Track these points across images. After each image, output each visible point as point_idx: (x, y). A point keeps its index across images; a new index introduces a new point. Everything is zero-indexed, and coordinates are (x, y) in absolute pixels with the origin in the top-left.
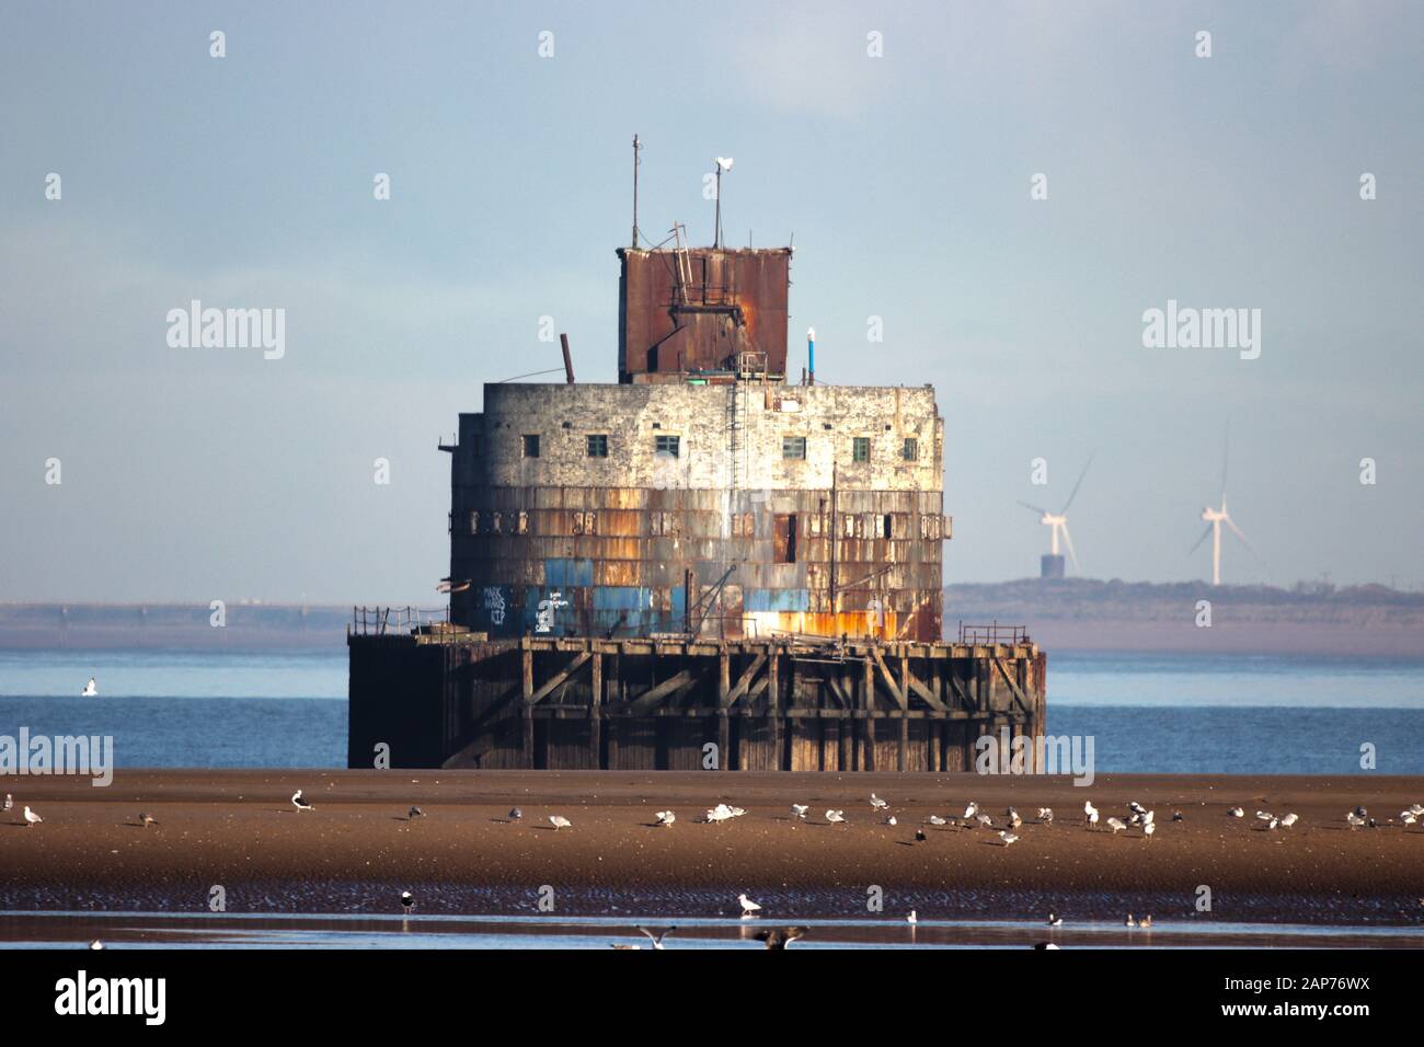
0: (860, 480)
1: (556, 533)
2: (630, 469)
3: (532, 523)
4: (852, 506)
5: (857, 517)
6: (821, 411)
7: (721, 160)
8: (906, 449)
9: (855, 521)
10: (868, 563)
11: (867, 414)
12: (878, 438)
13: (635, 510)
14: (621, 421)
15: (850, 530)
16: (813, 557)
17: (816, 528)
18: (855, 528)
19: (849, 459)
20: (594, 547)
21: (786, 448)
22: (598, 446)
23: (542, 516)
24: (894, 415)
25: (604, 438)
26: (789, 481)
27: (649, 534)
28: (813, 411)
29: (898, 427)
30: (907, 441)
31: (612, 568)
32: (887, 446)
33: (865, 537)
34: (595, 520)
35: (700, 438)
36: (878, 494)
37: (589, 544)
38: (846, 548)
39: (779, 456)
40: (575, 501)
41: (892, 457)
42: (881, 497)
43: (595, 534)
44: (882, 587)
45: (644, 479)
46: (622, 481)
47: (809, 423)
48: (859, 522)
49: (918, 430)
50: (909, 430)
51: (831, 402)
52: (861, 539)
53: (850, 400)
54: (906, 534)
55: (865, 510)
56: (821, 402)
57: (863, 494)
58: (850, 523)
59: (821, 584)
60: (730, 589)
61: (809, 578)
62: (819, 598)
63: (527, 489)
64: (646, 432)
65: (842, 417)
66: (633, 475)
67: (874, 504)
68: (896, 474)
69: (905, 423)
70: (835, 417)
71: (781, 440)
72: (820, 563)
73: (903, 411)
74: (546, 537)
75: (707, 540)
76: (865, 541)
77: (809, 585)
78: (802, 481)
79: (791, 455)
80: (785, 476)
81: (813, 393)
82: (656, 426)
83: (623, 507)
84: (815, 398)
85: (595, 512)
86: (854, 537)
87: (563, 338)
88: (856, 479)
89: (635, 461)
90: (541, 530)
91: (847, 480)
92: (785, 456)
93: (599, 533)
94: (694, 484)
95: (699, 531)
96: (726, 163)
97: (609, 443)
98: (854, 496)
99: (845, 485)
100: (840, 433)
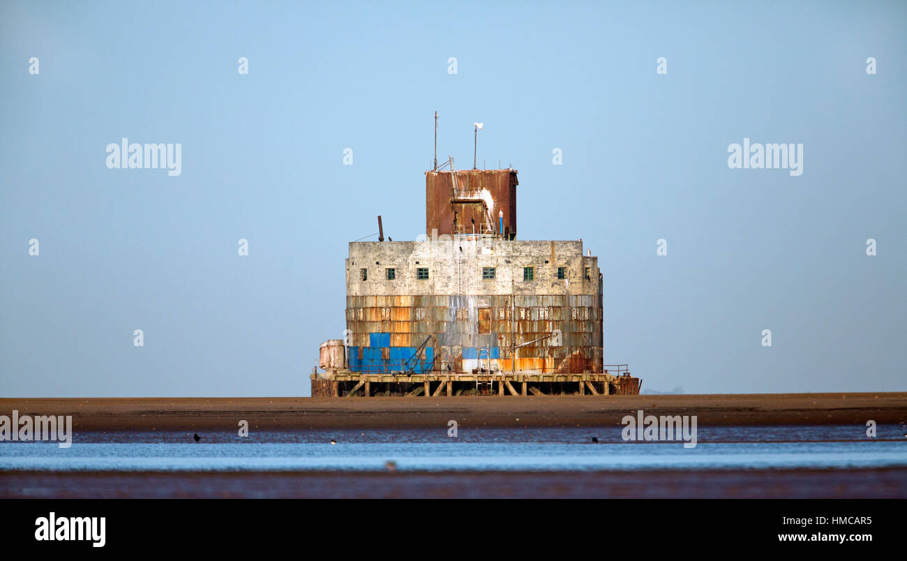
0: (529, 290)
1: (374, 319)
2: (405, 286)
3: (365, 316)
4: (524, 303)
5: (527, 309)
6: (504, 254)
7: (477, 124)
8: (559, 273)
9: (526, 311)
10: (534, 333)
11: (532, 254)
12: (540, 268)
13: (408, 307)
14: (401, 261)
15: (523, 316)
16: (501, 330)
17: (502, 315)
18: (526, 315)
19: (522, 279)
20: (390, 326)
21: (485, 273)
22: (391, 274)
23: (368, 310)
24: (551, 255)
25: (393, 270)
26: (486, 291)
27: (414, 320)
28: (499, 254)
29: (553, 261)
30: (560, 269)
31: (398, 338)
32: (547, 271)
33: (532, 319)
34: (390, 312)
35: (439, 269)
36: (541, 297)
37: (388, 326)
38: (521, 326)
39: (480, 277)
40: (382, 303)
41: (549, 277)
42: (543, 298)
43: (390, 320)
44: (544, 345)
45: (411, 291)
46: (402, 293)
47: (497, 260)
48: (528, 312)
49: (568, 263)
50: (561, 263)
51: (510, 249)
52: (530, 321)
53: (521, 248)
54: (560, 317)
55: (532, 305)
56: (504, 249)
57: (531, 298)
58: (523, 313)
59: (506, 344)
60: (456, 348)
61: (499, 341)
62: (505, 351)
63: (363, 297)
64: (413, 267)
65: (517, 257)
66: (407, 288)
67: (538, 302)
68: (553, 286)
69: (559, 259)
70: (513, 256)
71: (482, 270)
72: (505, 333)
73: (557, 253)
74: (370, 322)
75: (443, 322)
76: (532, 322)
77: (499, 345)
78: (494, 291)
79: (488, 277)
80: (484, 288)
81: (499, 245)
82: (417, 263)
83: (402, 306)
84: (501, 247)
85: (390, 308)
86: (526, 319)
87: (380, 218)
88: (526, 289)
89: (408, 281)
90: (368, 319)
91: (520, 289)
92: (484, 277)
93: (392, 319)
94: (436, 293)
95: (439, 317)
96: (480, 126)
97: (396, 273)
98: (524, 298)
99: (519, 293)
100: (516, 265)
